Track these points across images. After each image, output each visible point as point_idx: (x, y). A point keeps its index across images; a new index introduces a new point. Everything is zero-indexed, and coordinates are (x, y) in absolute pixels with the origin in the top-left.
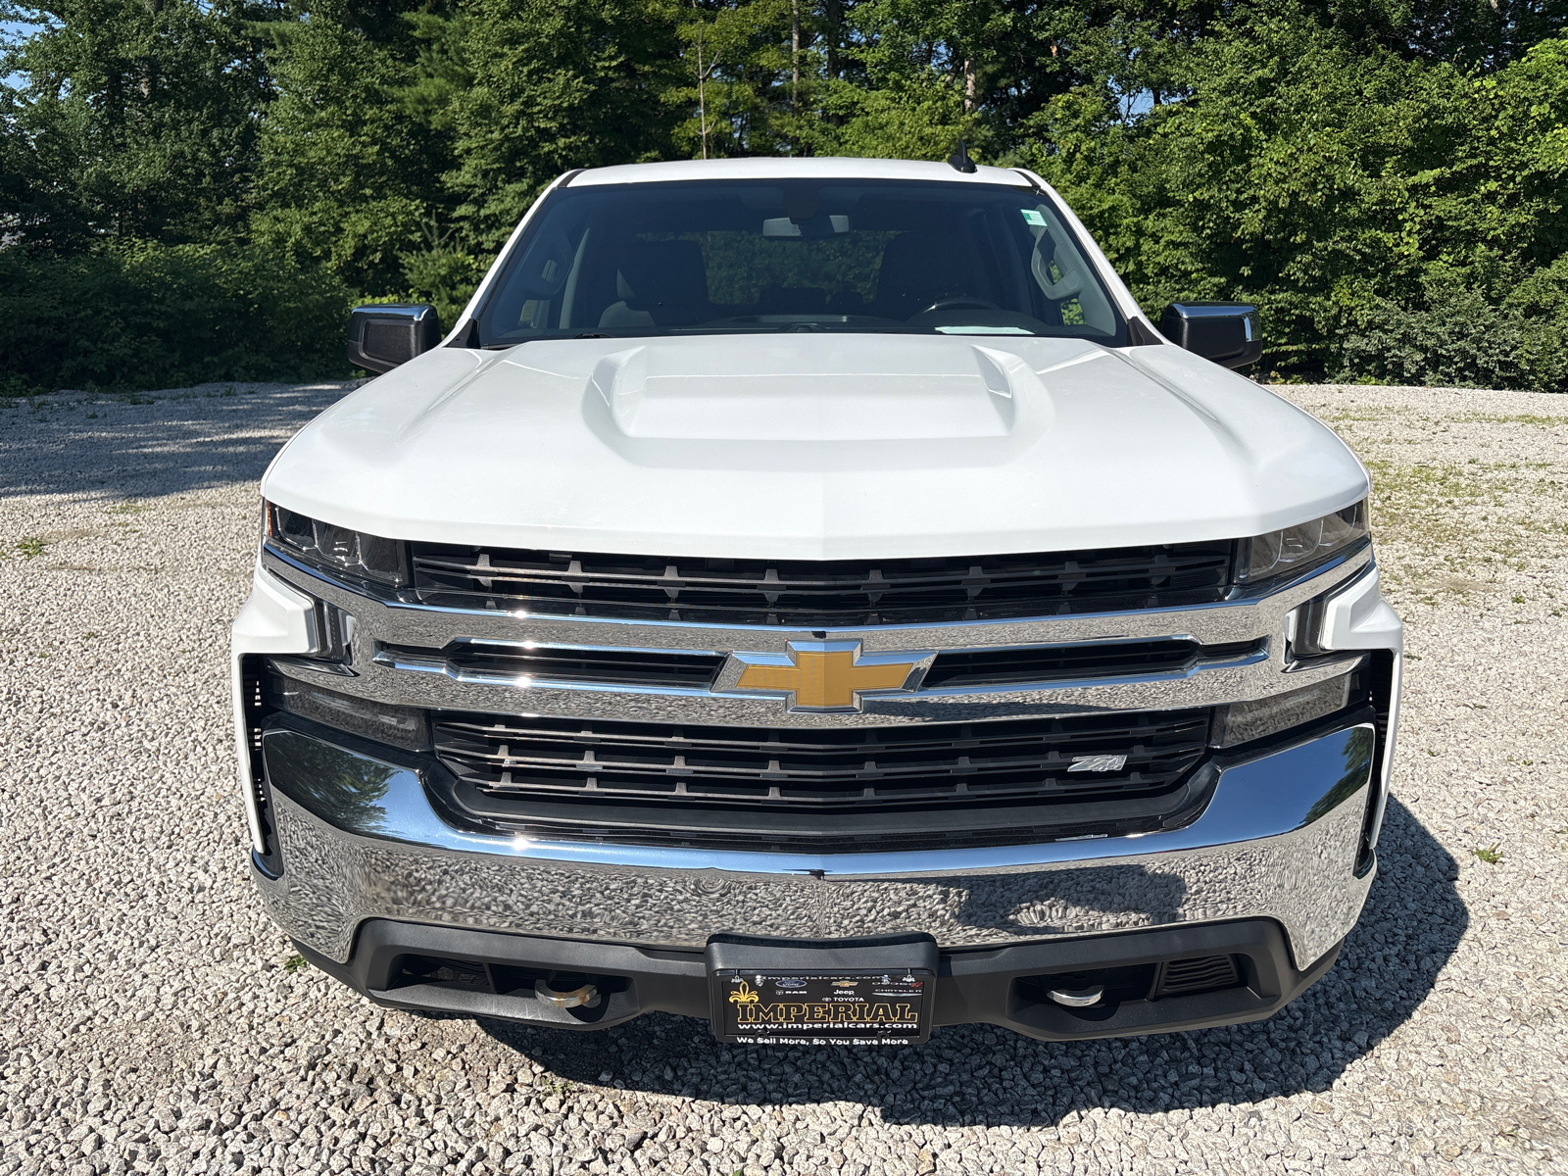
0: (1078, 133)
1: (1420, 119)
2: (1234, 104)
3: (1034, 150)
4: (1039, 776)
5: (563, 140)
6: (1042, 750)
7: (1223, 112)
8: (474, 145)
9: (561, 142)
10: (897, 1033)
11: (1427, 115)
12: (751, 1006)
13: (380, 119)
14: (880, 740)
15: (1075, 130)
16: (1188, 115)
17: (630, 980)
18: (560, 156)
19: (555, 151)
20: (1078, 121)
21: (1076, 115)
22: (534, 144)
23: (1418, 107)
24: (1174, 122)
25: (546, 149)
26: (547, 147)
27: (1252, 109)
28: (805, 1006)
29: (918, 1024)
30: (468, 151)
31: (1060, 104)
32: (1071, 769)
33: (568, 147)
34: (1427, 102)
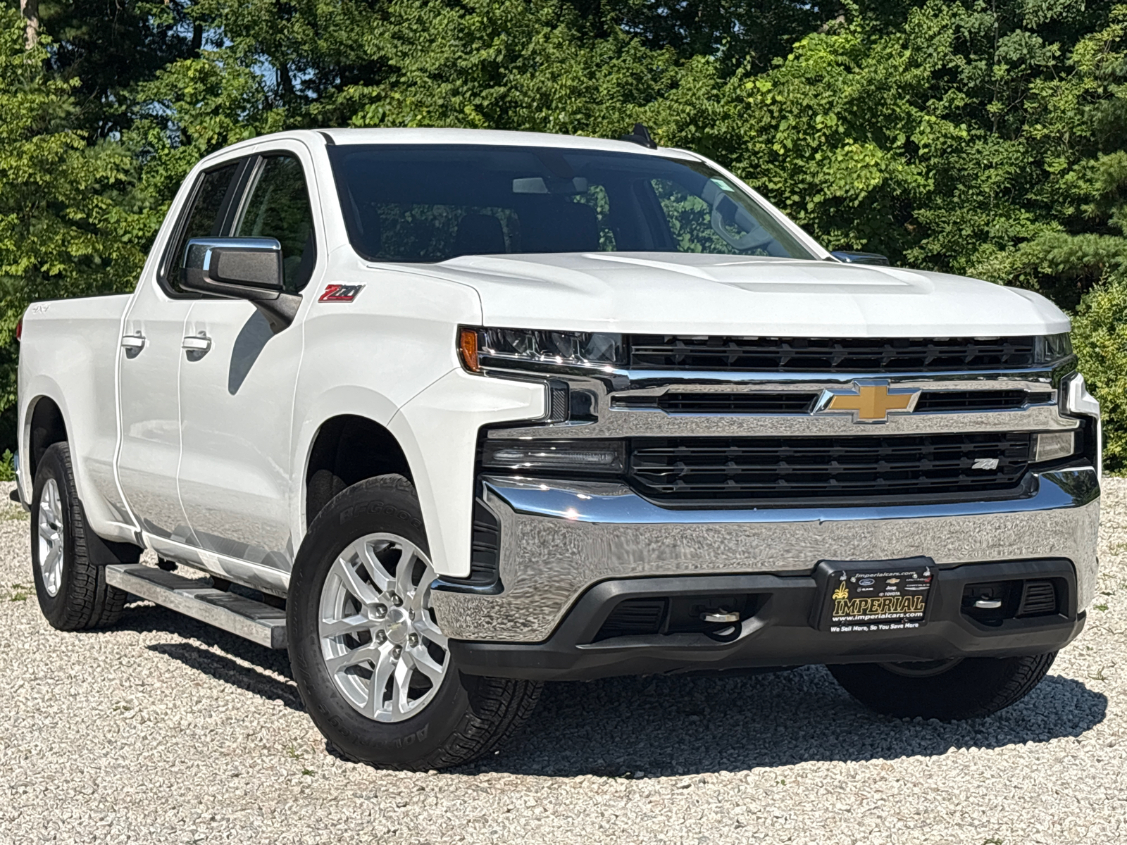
0: (222, 117)
1: (688, 125)
2: (455, 93)
3: (151, 138)
4: (955, 473)
6: (957, 456)
7: (440, 102)
10: (912, 620)
12: (842, 602)
14: (890, 445)
15: (215, 112)
17: (771, 594)
20: (219, 100)
21: (213, 90)
23: (683, 111)
24: (376, 111)
28: (869, 601)
29: (924, 613)
31: (191, 74)
32: (975, 467)
34: (692, 104)
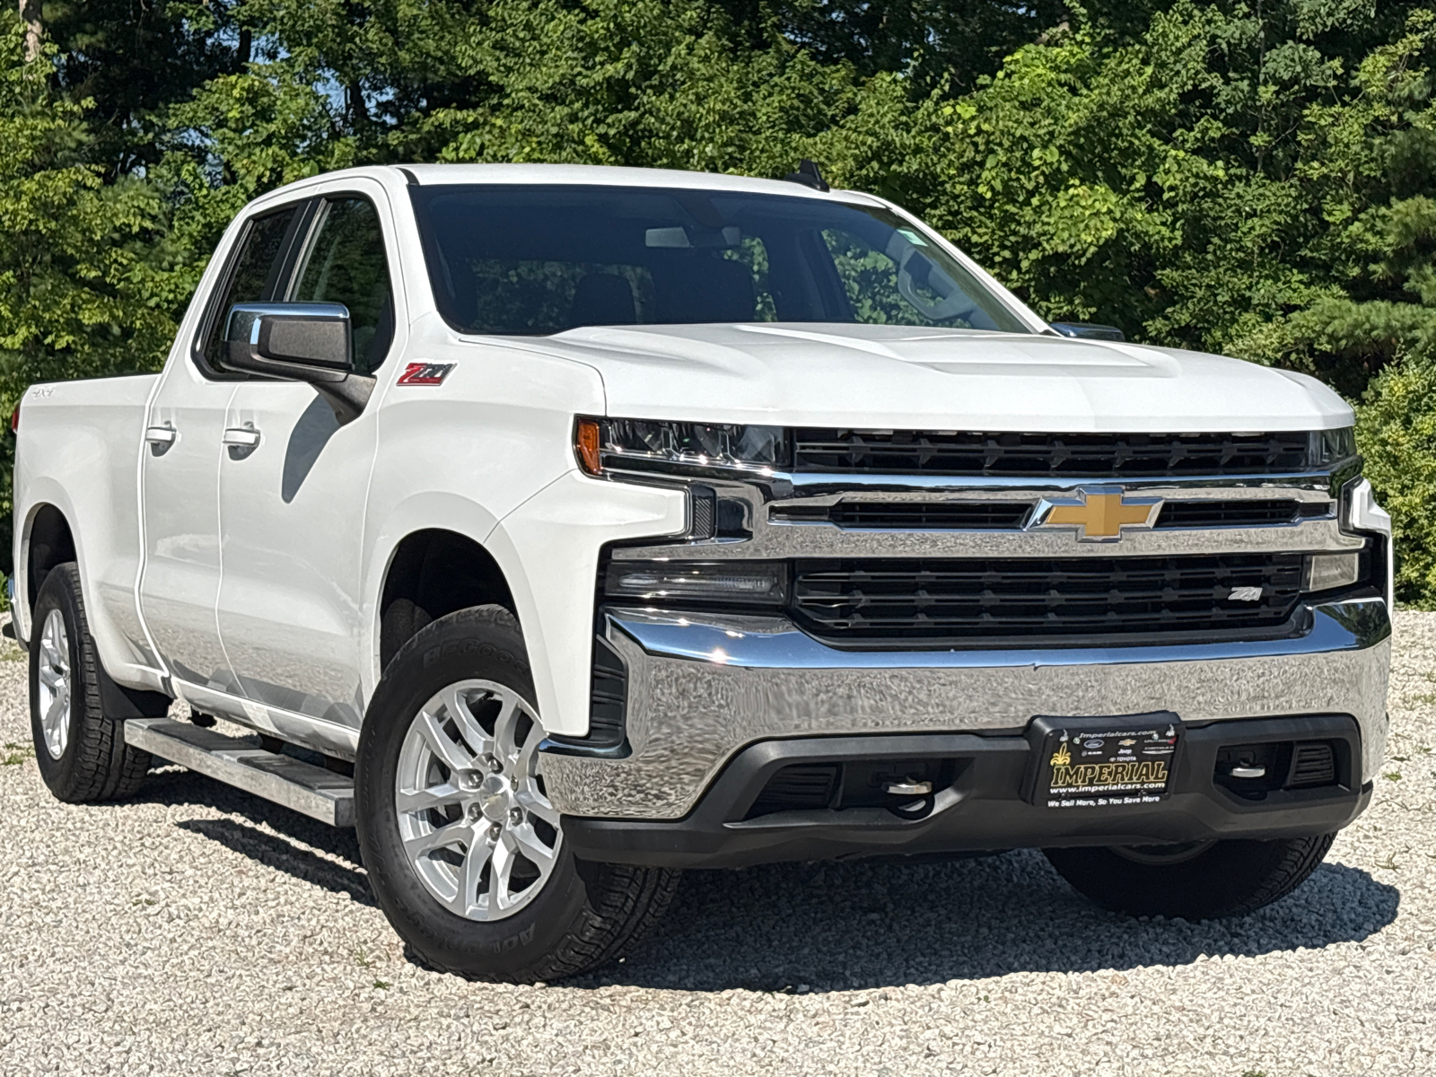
1: (869, 160)
4: (1207, 605)
6: (1210, 583)
7: (554, 130)
10: (1151, 793)
11: (876, 155)
12: (1063, 769)
14: (1124, 569)
16: (496, 131)
17: (972, 759)
27: (602, 129)
28: (1097, 767)
29: (1166, 783)
32: (1232, 597)
34: (875, 134)
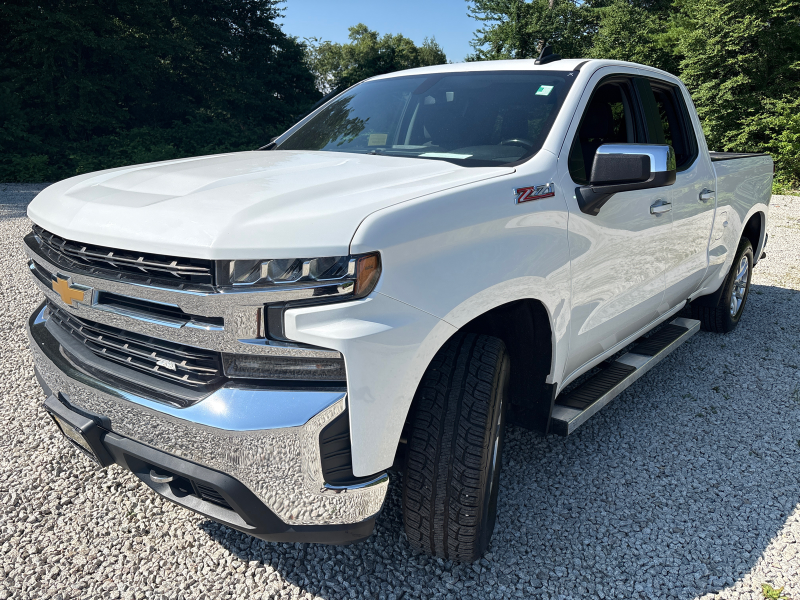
5: (741, 56)
8: (691, 62)
9: (740, 57)
13: (643, 52)
18: (739, 66)
19: (735, 63)
22: (724, 59)
25: (730, 62)
26: (731, 61)
30: (687, 66)
32: (158, 363)
33: (744, 61)
